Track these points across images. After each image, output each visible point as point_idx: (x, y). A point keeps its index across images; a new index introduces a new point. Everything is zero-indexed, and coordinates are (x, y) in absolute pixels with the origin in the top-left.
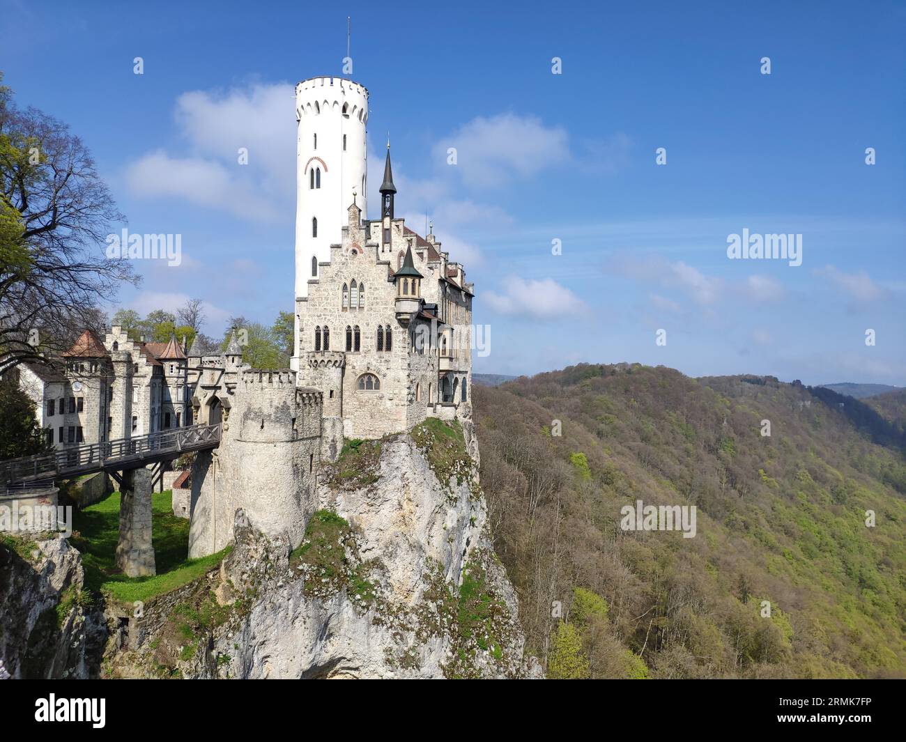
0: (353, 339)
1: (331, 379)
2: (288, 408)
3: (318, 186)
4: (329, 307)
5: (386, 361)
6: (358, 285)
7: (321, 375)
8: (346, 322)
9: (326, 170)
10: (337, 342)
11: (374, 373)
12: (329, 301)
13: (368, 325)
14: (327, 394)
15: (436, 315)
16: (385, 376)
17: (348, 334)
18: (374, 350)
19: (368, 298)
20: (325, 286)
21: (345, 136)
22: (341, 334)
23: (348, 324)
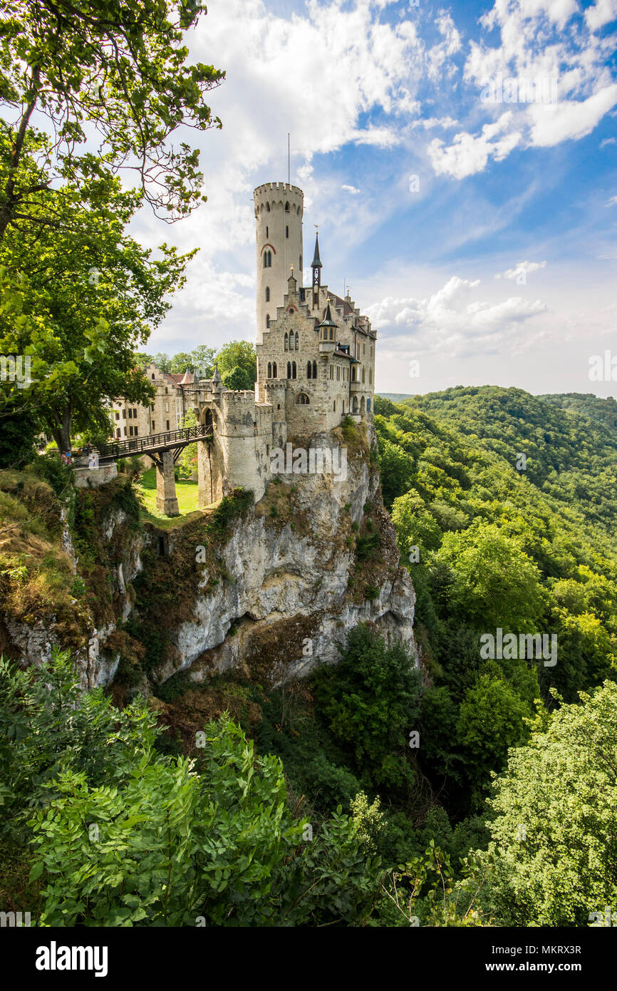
0: (292, 370)
1: (279, 397)
2: (251, 416)
3: (270, 266)
4: (276, 349)
5: (314, 385)
6: (295, 334)
7: (272, 395)
8: (287, 359)
9: (275, 253)
10: (282, 374)
11: (306, 393)
12: (276, 345)
13: (301, 361)
14: (276, 407)
15: (349, 353)
16: (312, 395)
17: (289, 367)
18: (305, 378)
19: (301, 342)
20: (273, 335)
21: (287, 227)
22: (284, 367)
23: (289, 360)
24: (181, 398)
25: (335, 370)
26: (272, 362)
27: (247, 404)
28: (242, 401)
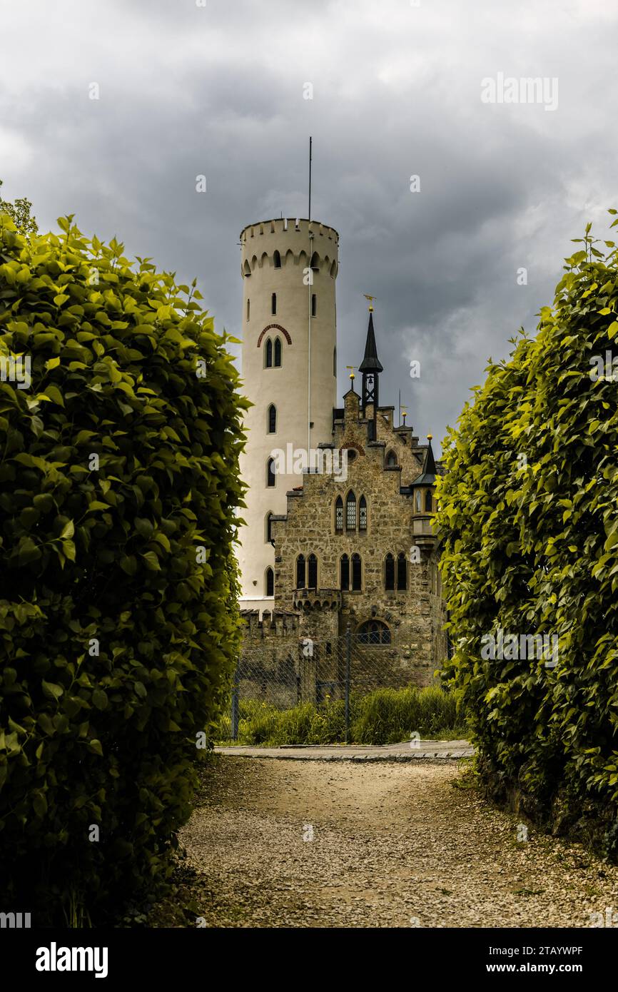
0: (351, 571)
1: (327, 628)
2: (293, 664)
3: (278, 364)
4: (316, 529)
5: (400, 604)
6: (358, 499)
7: (315, 621)
8: (341, 549)
9: (290, 342)
10: (329, 579)
11: (383, 620)
12: (317, 520)
13: (372, 553)
14: (323, 649)
16: (398, 624)
17: (345, 565)
18: (381, 589)
19: (373, 516)
20: (311, 500)
21: (314, 296)
22: (334, 565)
23: (344, 552)
26: (306, 554)
27: (288, 637)
28: (279, 632)
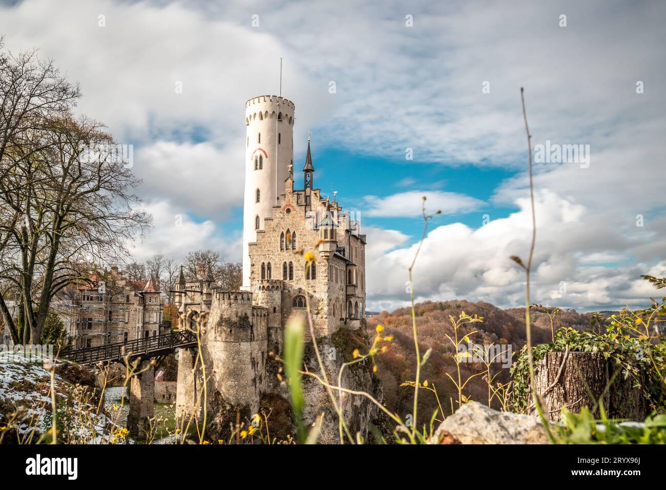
0: (288, 270)
1: (274, 299)
2: (248, 318)
3: (261, 168)
4: (271, 249)
5: (313, 286)
6: (292, 233)
7: (267, 296)
8: (283, 259)
9: (266, 157)
10: (277, 274)
11: (304, 295)
12: (271, 245)
13: (299, 261)
14: (272, 310)
15: (344, 255)
16: (311, 297)
17: (285, 268)
18: (304, 279)
19: (299, 242)
20: (268, 234)
21: (280, 134)
22: (280, 267)
23: (285, 261)
24: (142, 308)
25: (334, 272)
26: (266, 262)
27: (244, 304)
28: (239, 302)
